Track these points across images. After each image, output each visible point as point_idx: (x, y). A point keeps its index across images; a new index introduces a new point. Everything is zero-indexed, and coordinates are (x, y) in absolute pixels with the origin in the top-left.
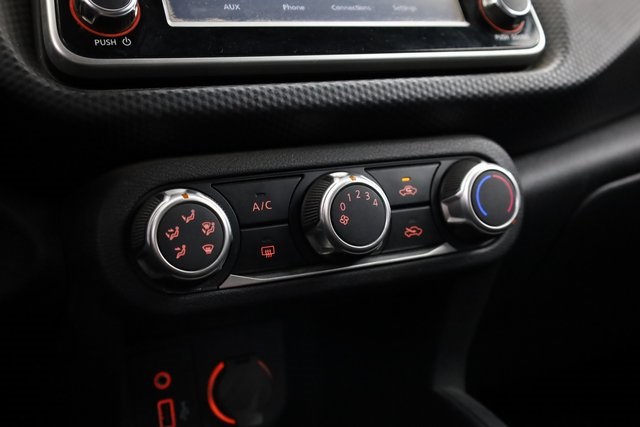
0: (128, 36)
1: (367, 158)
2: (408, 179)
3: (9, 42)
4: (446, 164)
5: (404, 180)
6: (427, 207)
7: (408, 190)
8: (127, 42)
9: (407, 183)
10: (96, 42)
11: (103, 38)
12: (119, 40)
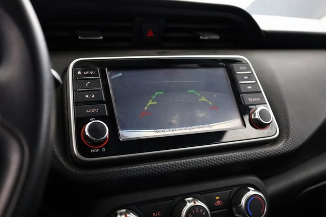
0: (104, 147)
1: (201, 190)
2: (218, 198)
3: (57, 152)
4: (235, 189)
5: (217, 198)
6: (227, 209)
7: (218, 202)
8: (104, 150)
9: (218, 199)
10: (92, 151)
11: (94, 149)
12: (100, 149)
